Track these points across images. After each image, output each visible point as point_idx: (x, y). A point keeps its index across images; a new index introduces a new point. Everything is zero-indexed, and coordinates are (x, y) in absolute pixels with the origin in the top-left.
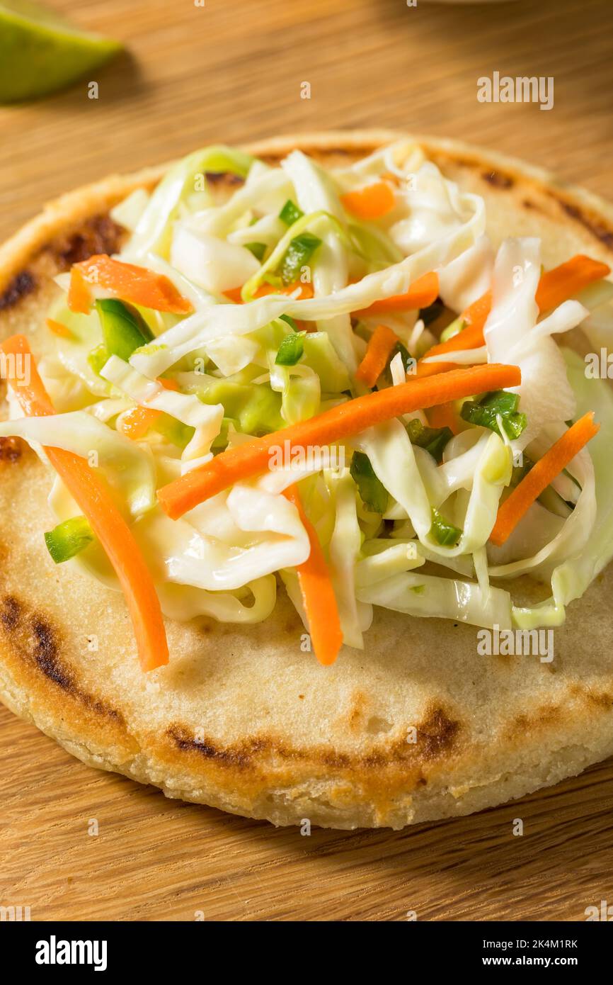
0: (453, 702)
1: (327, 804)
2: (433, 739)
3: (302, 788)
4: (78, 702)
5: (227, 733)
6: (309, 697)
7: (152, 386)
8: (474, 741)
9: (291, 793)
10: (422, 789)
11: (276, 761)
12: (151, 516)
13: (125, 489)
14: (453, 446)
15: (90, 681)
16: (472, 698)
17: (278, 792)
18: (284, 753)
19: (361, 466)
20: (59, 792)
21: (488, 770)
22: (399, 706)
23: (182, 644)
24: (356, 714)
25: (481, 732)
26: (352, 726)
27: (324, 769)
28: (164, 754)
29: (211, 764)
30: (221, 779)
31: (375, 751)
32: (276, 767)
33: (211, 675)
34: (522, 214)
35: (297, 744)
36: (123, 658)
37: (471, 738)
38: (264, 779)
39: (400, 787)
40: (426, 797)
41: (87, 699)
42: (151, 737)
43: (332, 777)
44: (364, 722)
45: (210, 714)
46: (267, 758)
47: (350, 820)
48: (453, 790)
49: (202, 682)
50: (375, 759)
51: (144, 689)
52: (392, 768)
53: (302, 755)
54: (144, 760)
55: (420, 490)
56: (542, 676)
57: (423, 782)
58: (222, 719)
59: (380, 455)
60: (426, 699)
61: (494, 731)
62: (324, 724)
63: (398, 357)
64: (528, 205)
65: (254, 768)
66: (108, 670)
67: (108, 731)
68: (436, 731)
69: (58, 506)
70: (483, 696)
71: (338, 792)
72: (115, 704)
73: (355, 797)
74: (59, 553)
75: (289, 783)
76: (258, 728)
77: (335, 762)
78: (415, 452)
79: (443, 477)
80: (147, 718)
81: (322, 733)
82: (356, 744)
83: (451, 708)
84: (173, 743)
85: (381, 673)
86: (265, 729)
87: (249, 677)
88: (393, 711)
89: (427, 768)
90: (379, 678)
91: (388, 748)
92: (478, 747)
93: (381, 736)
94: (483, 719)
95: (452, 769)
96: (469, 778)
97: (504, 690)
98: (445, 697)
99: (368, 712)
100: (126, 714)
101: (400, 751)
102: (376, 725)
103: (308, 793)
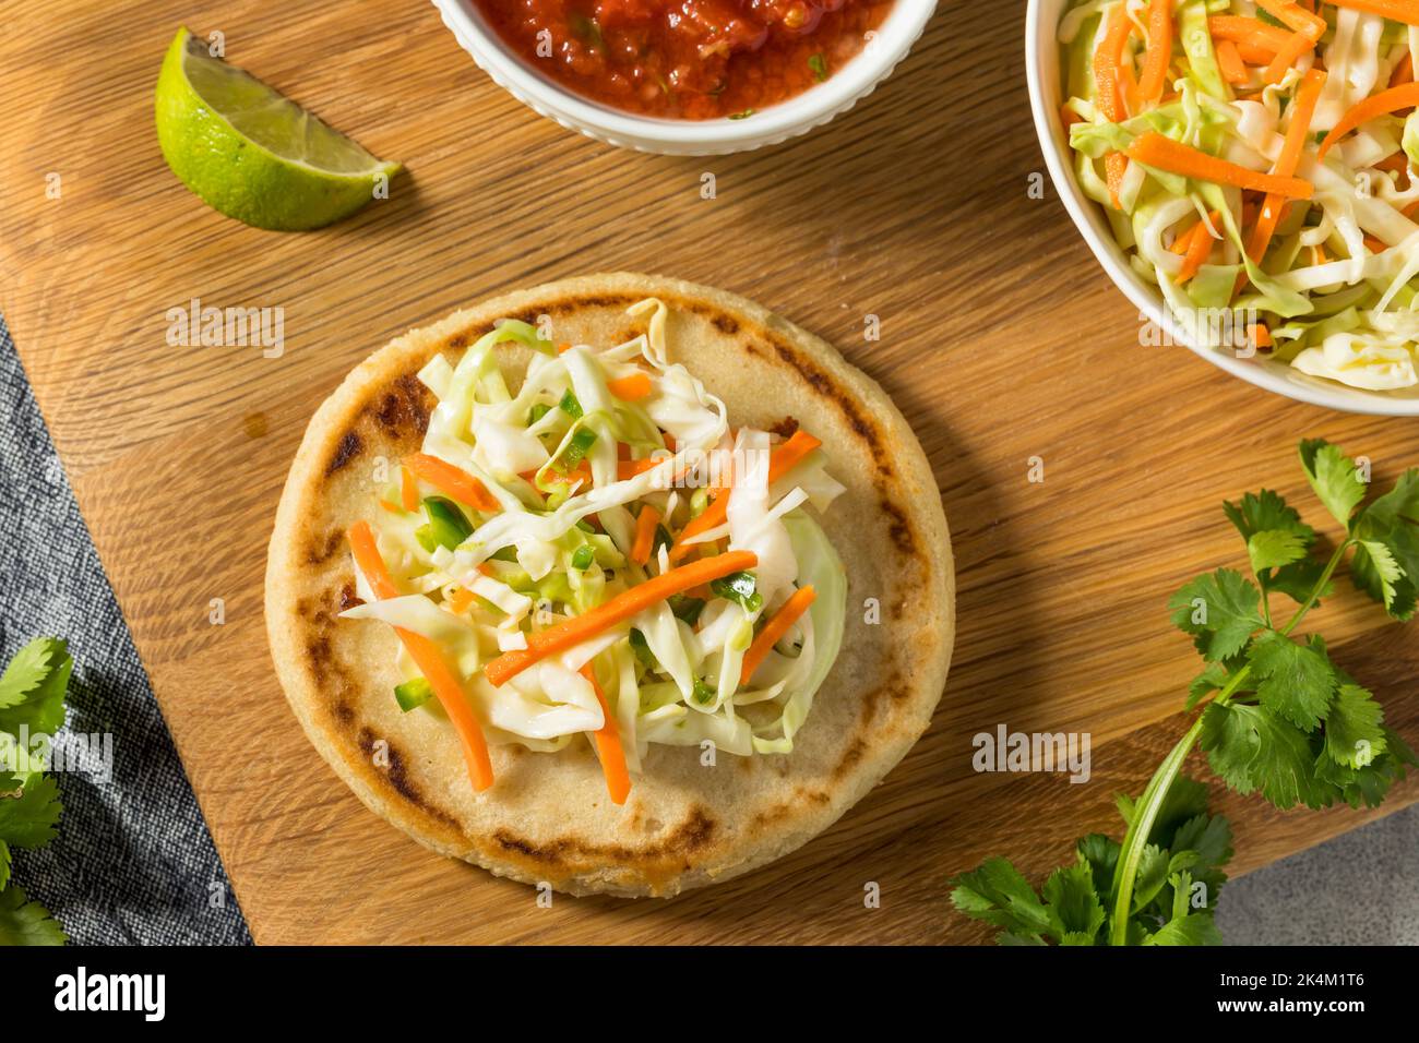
0: (709, 806)
1: (616, 884)
2: (694, 835)
3: (599, 874)
4: (425, 811)
5: (540, 836)
6: (600, 805)
7: (472, 573)
8: (725, 835)
9: (588, 879)
10: (687, 872)
11: (578, 856)
12: (476, 676)
13: (454, 656)
14: (706, 613)
15: (433, 795)
16: (723, 801)
17: (579, 878)
18: (585, 851)
19: (637, 638)
20: (407, 866)
21: (735, 856)
22: (668, 809)
23: (502, 763)
24: (637, 818)
25: (729, 828)
26: (634, 827)
27: (615, 862)
28: (492, 851)
29: (529, 859)
30: (536, 869)
31: (652, 848)
32: (578, 860)
33: (524, 788)
34: (747, 357)
35: (593, 844)
36: (456, 775)
37: (723, 833)
38: (569, 869)
39: (671, 871)
40: (688, 876)
41: (432, 810)
42: (482, 839)
43: (620, 866)
44: (643, 824)
45: (526, 820)
46: (570, 854)
47: (634, 893)
48: (711, 872)
49: (518, 795)
50: (652, 853)
51: (474, 800)
52: (665, 859)
53: (597, 852)
54: (477, 854)
55: (685, 662)
56: (775, 780)
57: (688, 867)
58: (536, 825)
59: (652, 632)
60: (688, 803)
61: (740, 827)
62: (613, 826)
63: (663, 547)
64: (750, 349)
65: (561, 862)
66: (446, 785)
67: (449, 834)
68: (696, 829)
69: (403, 667)
70: (731, 798)
71: (625, 877)
72: (452, 813)
73: (637, 880)
74: (406, 703)
75: (588, 871)
76: (564, 831)
77: (621, 855)
78: (678, 624)
79: (700, 645)
80: (479, 824)
81: (612, 834)
82: (636, 841)
83: (707, 809)
84: (499, 844)
85: (654, 784)
86: (568, 833)
87: (554, 790)
88: (664, 813)
89: (691, 857)
90: (651, 787)
91: (662, 844)
92: (729, 840)
93: (656, 834)
94: (731, 818)
95: (709, 857)
96: (722, 862)
97: (746, 793)
98: (702, 801)
99: (645, 816)
100: (462, 821)
101: (669, 847)
102: (652, 825)
103: (602, 878)
